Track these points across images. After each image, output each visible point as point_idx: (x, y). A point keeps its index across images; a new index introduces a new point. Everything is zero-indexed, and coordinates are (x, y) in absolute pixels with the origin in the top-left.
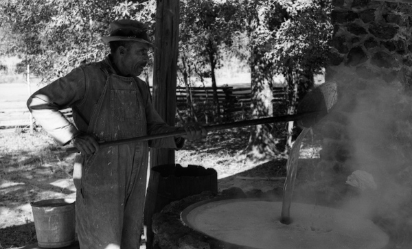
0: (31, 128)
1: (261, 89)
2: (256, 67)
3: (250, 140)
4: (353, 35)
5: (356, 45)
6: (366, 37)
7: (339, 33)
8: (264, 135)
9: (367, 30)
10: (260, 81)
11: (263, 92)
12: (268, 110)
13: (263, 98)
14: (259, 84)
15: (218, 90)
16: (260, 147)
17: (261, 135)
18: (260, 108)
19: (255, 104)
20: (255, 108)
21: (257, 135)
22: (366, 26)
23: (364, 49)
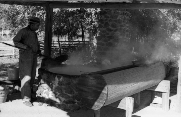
0: (14, 56)
1: (93, 39)
2: (91, 32)
3: (89, 58)
4: (106, 19)
5: (106, 21)
6: (109, 19)
7: (102, 18)
8: (94, 56)
9: (110, 17)
10: (92, 36)
11: (93, 40)
12: (95, 47)
13: (93, 42)
14: (92, 38)
15: (85, 42)
16: (93, 60)
17: (93, 56)
18: (92, 46)
19: (91, 45)
20: (91, 46)
21: (91, 56)
22: (109, 16)
23: (109, 22)
